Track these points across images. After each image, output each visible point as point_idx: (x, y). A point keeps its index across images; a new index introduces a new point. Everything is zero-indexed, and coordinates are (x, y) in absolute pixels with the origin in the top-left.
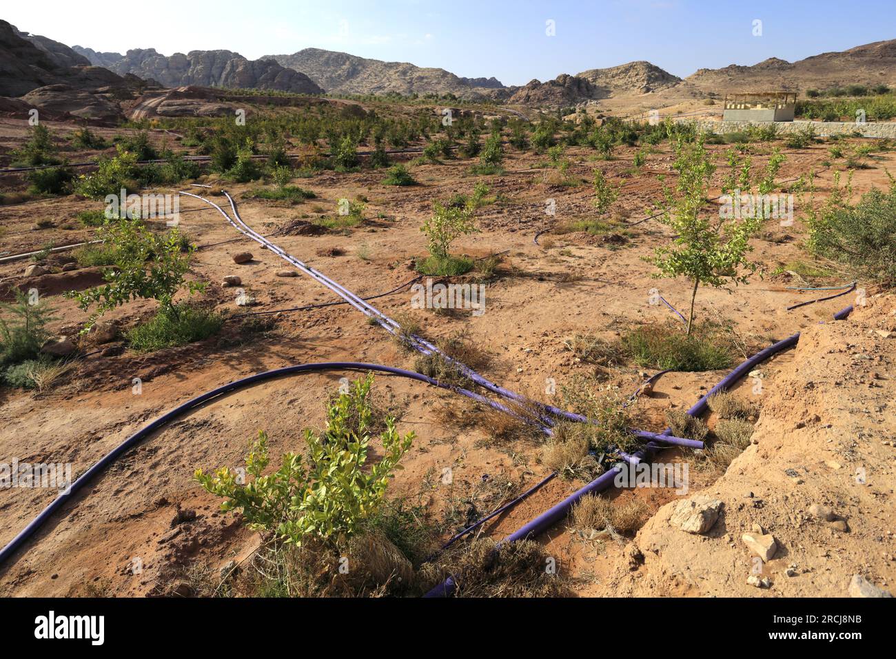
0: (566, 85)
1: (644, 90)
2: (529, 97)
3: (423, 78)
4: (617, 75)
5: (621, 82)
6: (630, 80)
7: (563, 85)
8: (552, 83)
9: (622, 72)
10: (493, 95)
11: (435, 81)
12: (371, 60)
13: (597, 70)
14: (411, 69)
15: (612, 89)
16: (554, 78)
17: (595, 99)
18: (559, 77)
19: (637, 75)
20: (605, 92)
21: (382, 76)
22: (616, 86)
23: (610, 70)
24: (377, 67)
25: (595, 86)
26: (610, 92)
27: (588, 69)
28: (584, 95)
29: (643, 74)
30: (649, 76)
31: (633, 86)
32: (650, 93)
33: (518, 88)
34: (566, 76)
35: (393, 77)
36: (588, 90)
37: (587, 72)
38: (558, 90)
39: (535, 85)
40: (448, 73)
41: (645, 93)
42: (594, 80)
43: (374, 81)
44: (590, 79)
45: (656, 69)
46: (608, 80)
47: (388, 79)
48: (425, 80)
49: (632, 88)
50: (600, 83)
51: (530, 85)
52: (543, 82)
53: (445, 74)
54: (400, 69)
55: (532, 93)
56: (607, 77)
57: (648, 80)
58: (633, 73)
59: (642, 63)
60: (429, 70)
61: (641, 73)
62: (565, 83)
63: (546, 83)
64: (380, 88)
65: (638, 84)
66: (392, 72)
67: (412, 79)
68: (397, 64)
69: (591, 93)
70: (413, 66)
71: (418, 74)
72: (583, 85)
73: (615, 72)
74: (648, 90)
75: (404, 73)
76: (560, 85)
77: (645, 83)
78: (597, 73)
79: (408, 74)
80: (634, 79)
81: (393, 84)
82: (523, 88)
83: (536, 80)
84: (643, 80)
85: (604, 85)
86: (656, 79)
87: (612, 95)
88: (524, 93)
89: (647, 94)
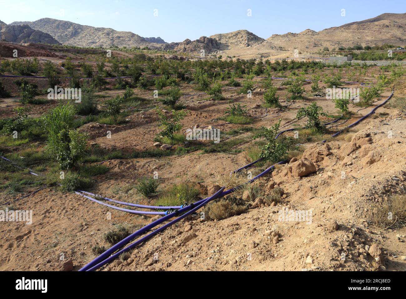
0: (205, 42)
1: (247, 45)
2: (186, 49)
3: (120, 37)
4: (231, 37)
5: (234, 41)
6: (238, 40)
7: (203, 42)
8: (198, 41)
9: (234, 36)
10: (162, 47)
11: (127, 39)
12: (87, 26)
13: (221, 34)
14: (112, 32)
15: (229, 45)
16: (198, 39)
17: (221, 50)
18: (201, 38)
19: (242, 37)
20: (226, 47)
21: (94, 36)
22: (232, 43)
23: (228, 34)
24: (90, 30)
25: (220, 43)
26: (228, 46)
27: (216, 34)
28: (215, 48)
29: (245, 37)
30: (248, 38)
31: (240, 43)
32: (250, 47)
33: (177, 44)
34: (205, 38)
35: (101, 36)
36: (217, 45)
37: (215, 35)
38: (202, 45)
39: (188, 42)
40: (135, 35)
41: (247, 46)
42: (220, 40)
43: (89, 38)
44: (217, 39)
45: (252, 34)
46: (227, 40)
47: (98, 37)
48: (121, 39)
49: (240, 44)
50: (223, 41)
51: (185, 42)
52: (192, 40)
53: (133, 35)
54: (105, 31)
55: (187, 47)
56: (226, 38)
57: (248, 40)
58: (239, 36)
59: (244, 31)
60: (123, 32)
61: (244, 36)
62: (205, 41)
63: (195, 41)
64: (93, 43)
65: (243, 42)
66: (100, 33)
67: (113, 37)
68: (103, 29)
69: (218, 47)
70: (113, 30)
71: (117, 35)
72: (214, 42)
73: (230, 35)
74: (249, 45)
75: (108, 34)
76: (202, 42)
77: (247, 41)
78: (221, 36)
79: (111, 35)
80: (241, 39)
81: (102, 40)
82: (181, 44)
83: (188, 39)
84: (245, 40)
85: (225, 42)
86: (252, 39)
87: (230, 48)
88: (183, 47)
89: (248, 47)
